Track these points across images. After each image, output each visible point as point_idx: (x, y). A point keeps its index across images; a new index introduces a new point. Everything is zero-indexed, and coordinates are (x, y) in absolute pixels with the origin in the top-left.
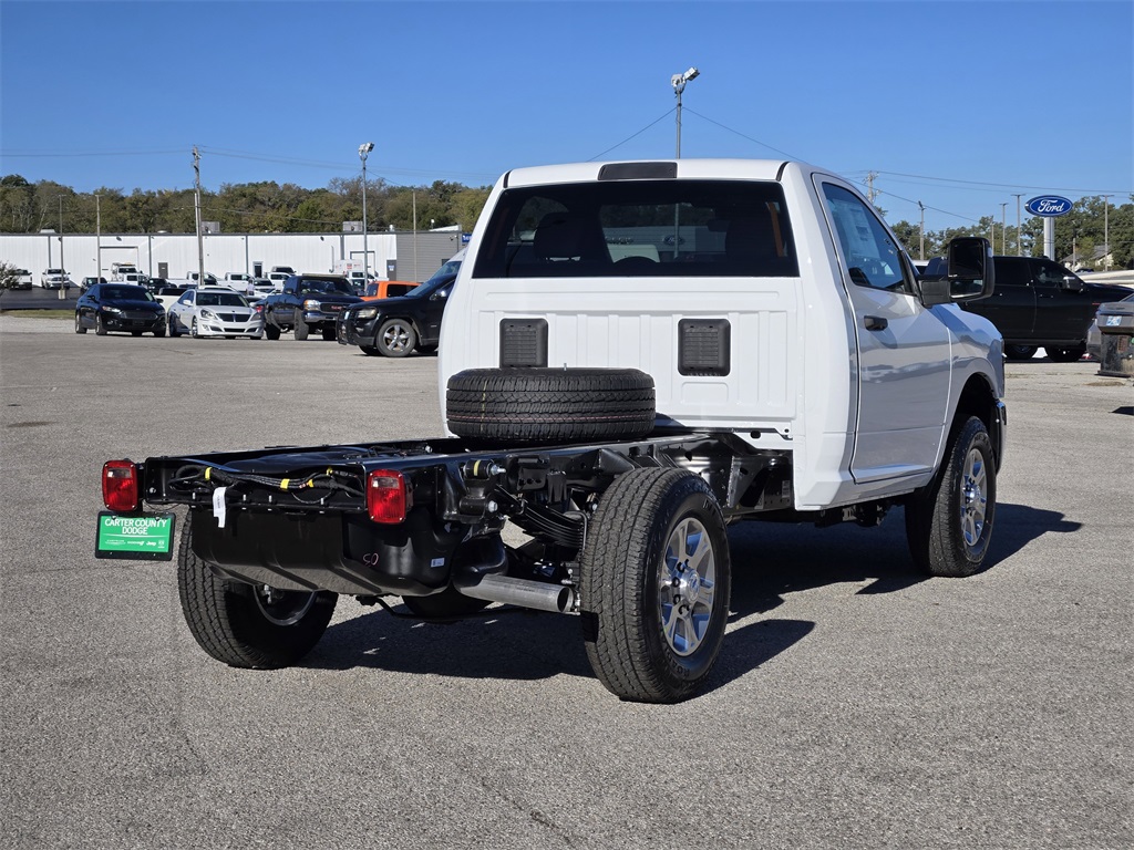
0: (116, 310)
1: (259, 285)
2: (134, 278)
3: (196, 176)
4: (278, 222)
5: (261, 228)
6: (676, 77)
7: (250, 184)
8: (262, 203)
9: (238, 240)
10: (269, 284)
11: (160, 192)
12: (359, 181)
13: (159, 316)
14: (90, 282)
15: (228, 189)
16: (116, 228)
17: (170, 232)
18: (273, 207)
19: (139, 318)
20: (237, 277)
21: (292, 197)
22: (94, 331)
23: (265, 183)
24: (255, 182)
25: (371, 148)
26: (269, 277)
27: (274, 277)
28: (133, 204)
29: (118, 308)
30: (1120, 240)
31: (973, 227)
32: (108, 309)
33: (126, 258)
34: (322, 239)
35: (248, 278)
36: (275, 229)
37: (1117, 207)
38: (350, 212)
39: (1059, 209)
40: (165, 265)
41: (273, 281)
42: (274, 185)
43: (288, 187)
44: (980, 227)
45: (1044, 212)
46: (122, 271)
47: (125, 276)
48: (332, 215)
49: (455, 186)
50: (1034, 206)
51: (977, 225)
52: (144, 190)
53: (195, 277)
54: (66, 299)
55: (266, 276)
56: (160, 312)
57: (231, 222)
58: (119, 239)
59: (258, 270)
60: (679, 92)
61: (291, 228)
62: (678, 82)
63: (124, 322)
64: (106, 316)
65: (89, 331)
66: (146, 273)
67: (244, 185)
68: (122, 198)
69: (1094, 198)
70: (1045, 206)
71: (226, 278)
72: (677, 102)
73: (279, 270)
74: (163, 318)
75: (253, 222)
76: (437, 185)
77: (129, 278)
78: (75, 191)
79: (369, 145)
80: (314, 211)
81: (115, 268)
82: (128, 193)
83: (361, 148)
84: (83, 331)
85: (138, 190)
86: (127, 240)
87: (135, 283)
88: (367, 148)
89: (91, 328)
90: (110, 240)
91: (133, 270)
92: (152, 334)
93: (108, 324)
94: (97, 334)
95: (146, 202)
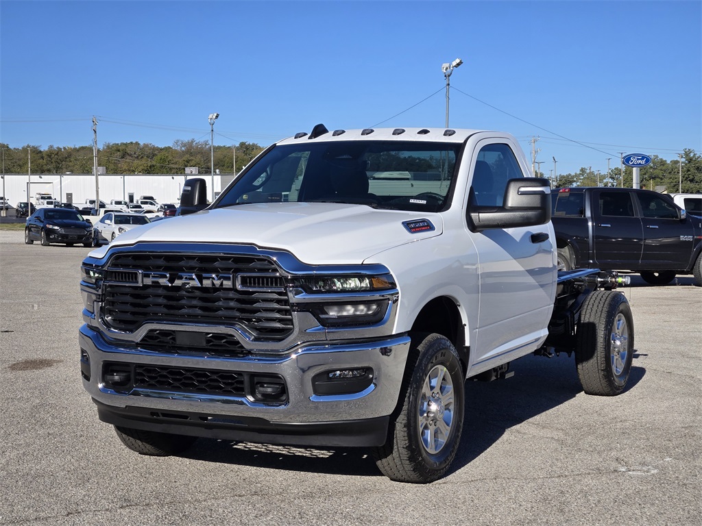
0: (56, 228)
1: (133, 208)
2: (51, 203)
3: (94, 137)
4: (142, 167)
5: (131, 172)
6: (446, 65)
7: (121, 144)
8: (130, 155)
9: (118, 178)
10: (140, 207)
11: (65, 148)
12: (192, 142)
13: (88, 231)
14: (23, 205)
15: (108, 147)
16: (37, 171)
17: (73, 173)
18: (137, 157)
19: (73, 233)
20: (118, 203)
21: (149, 151)
22: (39, 242)
23: (132, 143)
24: (125, 142)
25: (217, 117)
26: (139, 202)
27: (142, 203)
28: (48, 155)
29: (58, 226)
30: (672, 182)
31: (576, 174)
32: (51, 226)
33: (45, 190)
34: (173, 178)
35: (126, 203)
36: (140, 172)
37: (668, 162)
38: (188, 161)
39: (643, 162)
40: (71, 194)
41: (142, 206)
42: (137, 144)
43: (146, 146)
44: (580, 174)
45: (633, 164)
46: (42, 198)
47: (45, 201)
48: (176, 163)
49: (253, 145)
50: (627, 160)
51: (578, 172)
52: (55, 147)
53: (92, 202)
54: (6, 216)
55: (137, 202)
56: (88, 229)
57: (112, 166)
58: (41, 177)
59: (131, 198)
60: (448, 76)
61: (149, 171)
62: (447, 69)
63: (63, 236)
64: (49, 232)
65: (35, 242)
66: (58, 200)
67: (118, 144)
68: (41, 152)
69: (654, 156)
70: (634, 160)
71: (112, 203)
72: (446, 82)
73: (145, 198)
74: (91, 234)
75: (125, 167)
76: (242, 144)
77: (48, 203)
78: (10, 147)
79: (215, 115)
80: (164, 160)
81: (38, 196)
82: (44, 148)
83: (210, 116)
84: (31, 242)
85: (51, 147)
86: (46, 178)
87: (52, 206)
88: (214, 117)
89: (37, 240)
90: (35, 178)
91: (50, 198)
92: (82, 245)
93: (51, 238)
94: (42, 245)
95: (57, 154)
